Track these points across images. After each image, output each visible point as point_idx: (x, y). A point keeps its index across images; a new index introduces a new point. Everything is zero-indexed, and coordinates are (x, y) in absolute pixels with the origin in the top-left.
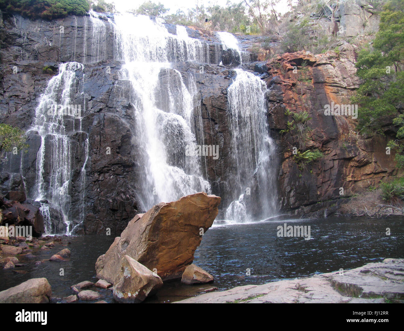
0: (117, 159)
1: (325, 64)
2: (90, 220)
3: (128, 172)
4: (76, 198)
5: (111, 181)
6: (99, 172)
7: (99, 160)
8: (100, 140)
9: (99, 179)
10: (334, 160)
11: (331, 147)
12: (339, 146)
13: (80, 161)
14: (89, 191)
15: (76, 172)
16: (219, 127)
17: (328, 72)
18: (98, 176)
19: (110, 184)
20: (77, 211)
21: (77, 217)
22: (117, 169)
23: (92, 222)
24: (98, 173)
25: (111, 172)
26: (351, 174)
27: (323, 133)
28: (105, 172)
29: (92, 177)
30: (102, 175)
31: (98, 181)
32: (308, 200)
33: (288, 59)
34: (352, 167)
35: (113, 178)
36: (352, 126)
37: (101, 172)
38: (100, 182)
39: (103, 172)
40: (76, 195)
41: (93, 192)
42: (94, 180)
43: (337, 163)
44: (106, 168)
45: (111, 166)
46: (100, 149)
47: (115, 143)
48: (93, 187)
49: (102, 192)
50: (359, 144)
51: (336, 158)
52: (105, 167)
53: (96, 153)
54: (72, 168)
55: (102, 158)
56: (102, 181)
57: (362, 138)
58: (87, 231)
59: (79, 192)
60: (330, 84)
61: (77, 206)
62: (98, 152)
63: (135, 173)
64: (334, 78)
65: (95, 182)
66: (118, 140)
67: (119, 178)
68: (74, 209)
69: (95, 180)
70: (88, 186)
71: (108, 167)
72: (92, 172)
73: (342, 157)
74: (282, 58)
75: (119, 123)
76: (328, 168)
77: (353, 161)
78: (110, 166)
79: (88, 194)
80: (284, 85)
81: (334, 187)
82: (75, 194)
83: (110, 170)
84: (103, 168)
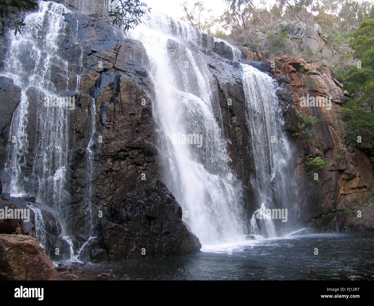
0: (138, 141)
1: (315, 74)
2: (116, 235)
3: (148, 162)
4: (79, 196)
5: (130, 173)
6: (113, 157)
7: (113, 139)
8: (115, 109)
9: (113, 169)
10: (332, 171)
11: (329, 157)
12: (334, 157)
13: (83, 137)
14: (99, 187)
15: (79, 154)
16: (237, 120)
17: (319, 82)
18: (111, 164)
19: (128, 178)
20: (80, 219)
21: (81, 229)
22: (137, 156)
23: (119, 238)
24: (112, 160)
25: (128, 158)
26: (343, 187)
27: (324, 142)
28: (120, 158)
29: (102, 163)
30: (117, 162)
31: (111, 170)
32: (317, 212)
33: (288, 61)
34: (343, 179)
35: (132, 169)
36: (340, 138)
37: (116, 158)
38: (113, 172)
39: (119, 158)
40: (77, 191)
41: (105, 188)
42: (106, 169)
43: (335, 174)
44: (122, 153)
45: (130, 150)
46: (114, 123)
47: (134, 118)
48: (104, 179)
49: (117, 189)
50: (348, 156)
51: (333, 169)
52: (122, 150)
53: (108, 128)
54: (71, 147)
55: (117, 136)
56: (117, 171)
57: (348, 151)
58: (112, 254)
59: (82, 187)
60: (321, 94)
61: (81, 210)
62: (111, 126)
63: (157, 164)
64: (324, 89)
65: (107, 172)
66: (138, 114)
67: (140, 169)
68: (76, 214)
69: (108, 169)
70: (97, 178)
71: (125, 151)
72: (103, 156)
73: (338, 168)
74: (282, 59)
75: (139, 91)
76: (327, 179)
77: (345, 174)
78: (127, 150)
79: (97, 190)
80: (292, 86)
81: (333, 200)
82: (76, 189)
83: (128, 156)
84: (119, 152)
